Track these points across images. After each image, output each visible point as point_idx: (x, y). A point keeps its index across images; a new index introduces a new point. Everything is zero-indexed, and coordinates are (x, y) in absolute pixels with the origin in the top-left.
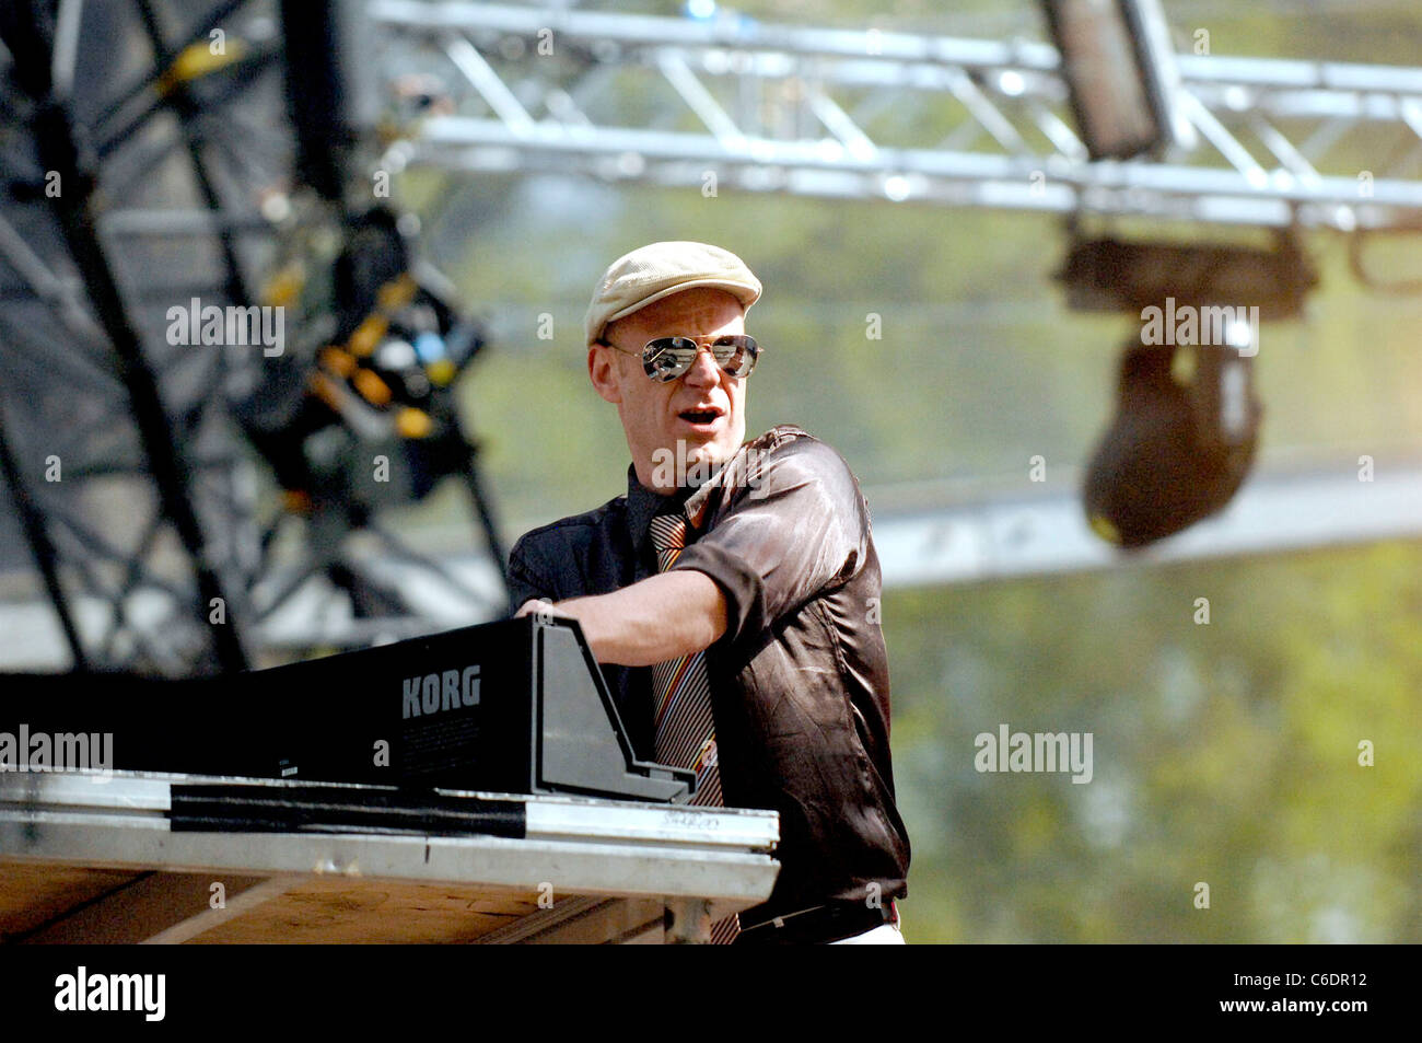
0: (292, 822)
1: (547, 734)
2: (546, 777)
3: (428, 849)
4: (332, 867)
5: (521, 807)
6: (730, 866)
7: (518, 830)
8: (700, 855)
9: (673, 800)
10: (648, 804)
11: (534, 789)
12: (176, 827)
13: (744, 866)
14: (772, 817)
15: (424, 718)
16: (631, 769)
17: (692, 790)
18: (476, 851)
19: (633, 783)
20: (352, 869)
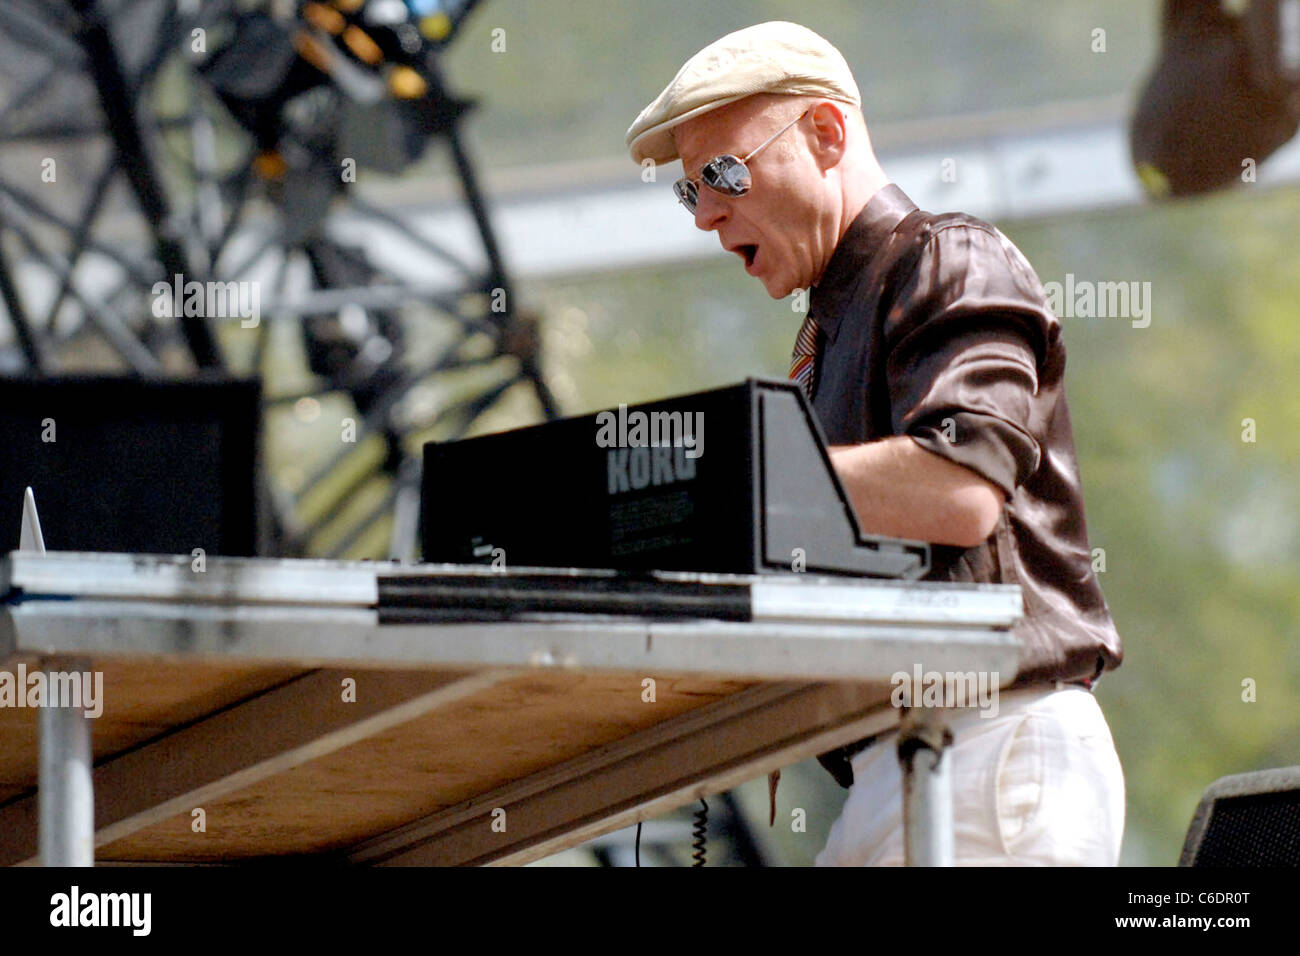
0: (503, 611)
1: (771, 509)
2: (772, 556)
3: (649, 638)
4: (547, 659)
5: (746, 590)
6: (971, 648)
7: (743, 615)
8: (939, 636)
9: (905, 575)
10: (881, 582)
11: (758, 566)
12: (383, 621)
13: (986, 647)
14: (1013, 592)
15: (634, 494)
16: (859, 542)
17: (923, 563)
18: (700, 639)
19: (861, 558)
20: (570, 662)
